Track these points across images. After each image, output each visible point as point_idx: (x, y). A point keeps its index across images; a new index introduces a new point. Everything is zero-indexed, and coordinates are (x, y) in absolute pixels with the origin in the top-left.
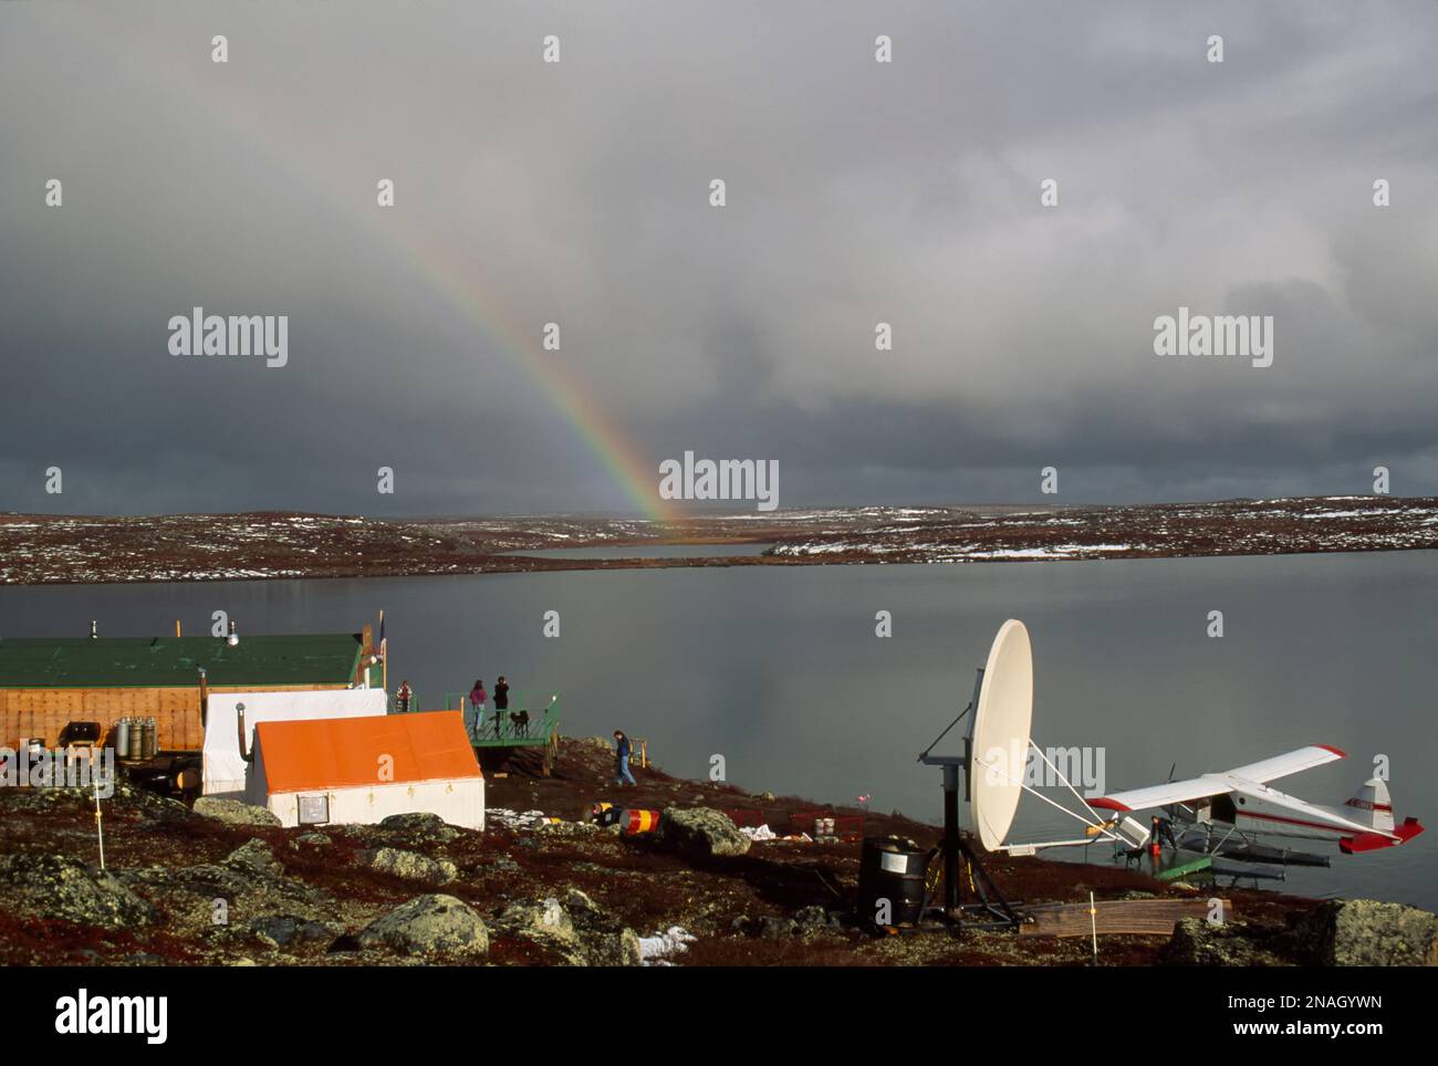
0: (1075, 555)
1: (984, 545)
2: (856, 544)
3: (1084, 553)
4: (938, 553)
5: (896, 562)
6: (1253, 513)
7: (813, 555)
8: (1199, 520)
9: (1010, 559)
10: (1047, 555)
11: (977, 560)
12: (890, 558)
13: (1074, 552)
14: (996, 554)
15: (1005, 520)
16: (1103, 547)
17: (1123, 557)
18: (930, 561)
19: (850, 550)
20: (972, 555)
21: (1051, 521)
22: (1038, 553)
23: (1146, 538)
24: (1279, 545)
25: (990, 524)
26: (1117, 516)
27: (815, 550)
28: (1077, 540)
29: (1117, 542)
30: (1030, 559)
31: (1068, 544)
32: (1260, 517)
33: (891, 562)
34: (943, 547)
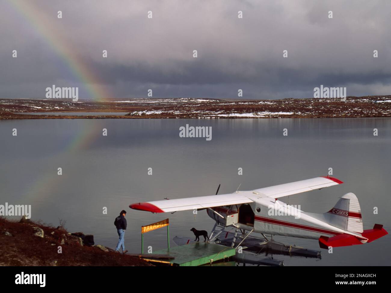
0: (267, 116)
1: (226, 111)
2: (168, 110)
3: (272, 116)
4: (204, 114)
5: (184, 118)
6: (354, 100)
7: (148, 115)
8: (328, 103)
9: (236, 117)
10: (254, 116)
11: (221, 117)
12: (181, 116)
13: (267, 115)
14: (230, 115)
15: (239, 102)
16: (281, 113)
17: (289, 118)
18: (199, 118)
19: (164, 113)
20: (219, 115)
21: (261, 102)
22: (251, 115)
23: (301, 110)
24: (363, 113)
25: (232, 104)
26: (291, 101)
27: (149, 113)
28: (269, 110)
29: (288, 111)
30: (246, 118)
31: (265, 111)
32: (357, 102)
33: (181, 118)
34: (207, 112)
